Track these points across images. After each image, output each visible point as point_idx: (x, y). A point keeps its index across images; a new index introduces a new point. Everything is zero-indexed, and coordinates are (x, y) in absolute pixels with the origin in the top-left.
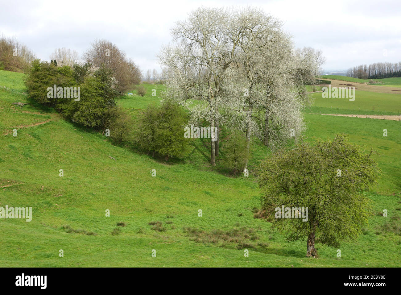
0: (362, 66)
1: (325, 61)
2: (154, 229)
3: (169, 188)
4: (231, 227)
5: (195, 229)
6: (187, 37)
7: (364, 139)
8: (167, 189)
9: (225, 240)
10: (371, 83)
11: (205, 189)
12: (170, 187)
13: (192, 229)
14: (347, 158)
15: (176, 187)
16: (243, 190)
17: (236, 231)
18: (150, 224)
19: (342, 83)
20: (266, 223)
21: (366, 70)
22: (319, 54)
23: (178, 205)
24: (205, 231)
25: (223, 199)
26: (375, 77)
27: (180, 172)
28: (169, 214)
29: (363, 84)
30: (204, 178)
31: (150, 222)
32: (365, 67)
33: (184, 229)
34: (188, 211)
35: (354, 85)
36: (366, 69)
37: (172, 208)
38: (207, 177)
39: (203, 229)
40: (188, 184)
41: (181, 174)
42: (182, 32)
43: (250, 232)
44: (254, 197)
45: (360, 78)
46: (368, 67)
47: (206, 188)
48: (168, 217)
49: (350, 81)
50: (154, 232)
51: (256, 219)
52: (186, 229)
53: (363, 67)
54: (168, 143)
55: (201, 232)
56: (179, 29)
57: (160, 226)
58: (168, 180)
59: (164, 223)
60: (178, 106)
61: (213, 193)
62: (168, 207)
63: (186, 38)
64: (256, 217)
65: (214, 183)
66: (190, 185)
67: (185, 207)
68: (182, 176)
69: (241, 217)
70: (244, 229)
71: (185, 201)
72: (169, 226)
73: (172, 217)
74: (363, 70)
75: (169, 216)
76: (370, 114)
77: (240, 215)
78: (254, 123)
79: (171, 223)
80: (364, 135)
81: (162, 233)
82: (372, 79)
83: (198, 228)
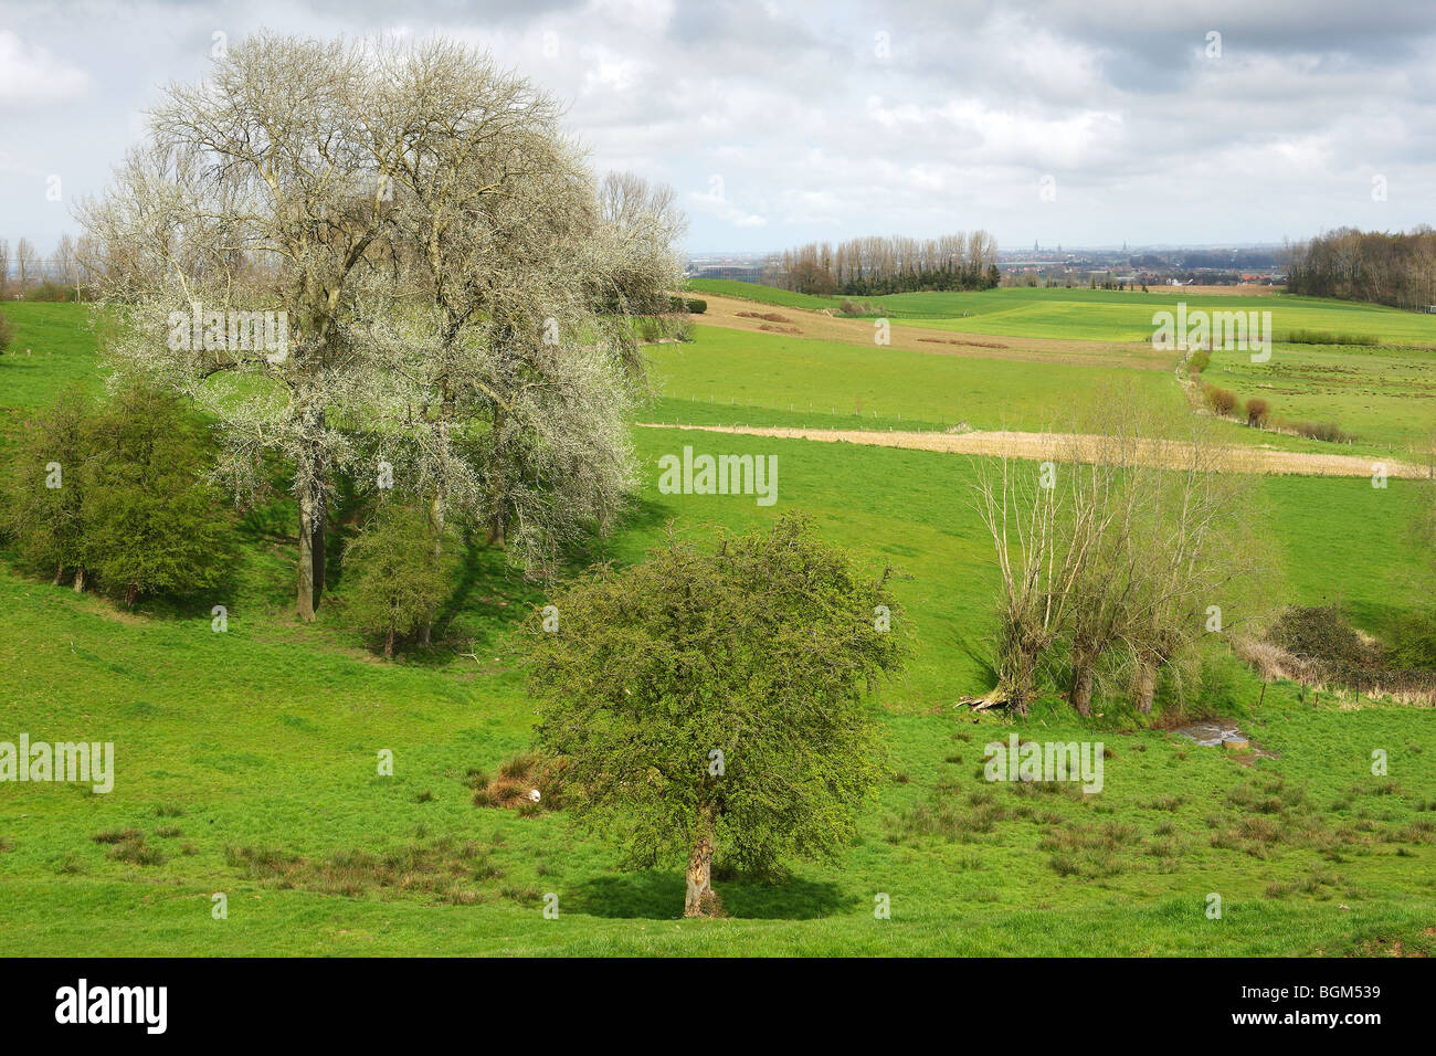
0: (813, 249)
1: (684, 228)
2: (119, 858)
3: (150, 707)
4: (395, 841)
5: (271, 850)
6: (206, 141)
7: (834, 518)
8: (143, 710)
9: (384, 885)
10: (848, 312)
11: (283, 706)
12: (154, 704)
13: (257, 853)
14: (812, 590)
15: (176, 705)
16: (426, 707)
17: (419, 853)
18: (100, 840)
19: (744, 310)
20: (519, 822)
21: (827, 263)
22: (663, 200)
23: (192, 768)
24: (305, 856)
25: (357, 743)
26: (857, 288)
27: (188, 648)
28: (164, 803)
29: (820, 313)
30: (279, 669)
31: (99, 832)
32: (825, 248)
33: (228, 851)
34: (229, 789)
35: (787, 317)
36: (828, 260)
37: (167, 781)
38: (289, 664)
39: (297, 849)
40: (220, 689)
41: (189, 654)
42: (187, 123)
43: (468, 854)
44: (464, 732)
45: (809, 292)
46: (835, 250)
47: (288, 705)
48: (160, 814)
49: (774, 303)
50: (119, 866)
51: (481, 810)
52: (238, 850)
53: (819, 252)
54: (138, 538)
55: (295, 861)
56: (178, 113)
57: (140, 845)
58: (142, 679)
59: (151, 833)
60: (174, 399)
61: (314, 720)
62: (156, 777)
63: (203, 147)
64: (481, 801)
65: (315, 686)
66: (225, 694)
67: (217, 774)
68: (196, 661)
69: (428, 806)
70: (444, 846)
71: (213, 753)
72: (170, 846)
73: (177, 814)
74: (816, 261)
75: (166, 811)
76: (850, 428)
77: (425, 798)
78: (462, 466)
79: (176, 834)
80: (835, 505)
81: (151, 868)
82: (848, 298)
83: (277, 845)
